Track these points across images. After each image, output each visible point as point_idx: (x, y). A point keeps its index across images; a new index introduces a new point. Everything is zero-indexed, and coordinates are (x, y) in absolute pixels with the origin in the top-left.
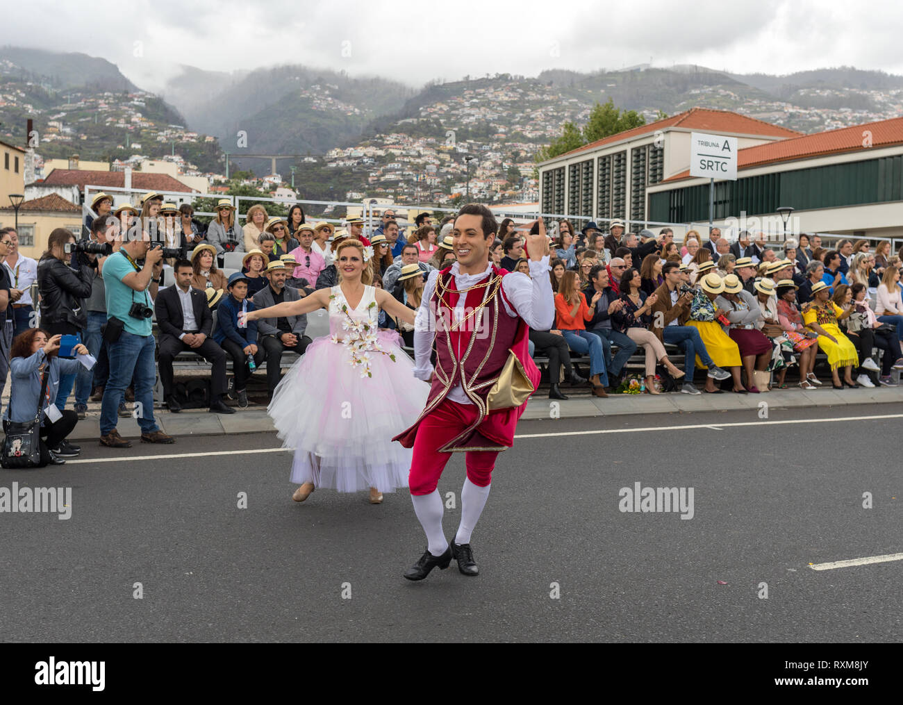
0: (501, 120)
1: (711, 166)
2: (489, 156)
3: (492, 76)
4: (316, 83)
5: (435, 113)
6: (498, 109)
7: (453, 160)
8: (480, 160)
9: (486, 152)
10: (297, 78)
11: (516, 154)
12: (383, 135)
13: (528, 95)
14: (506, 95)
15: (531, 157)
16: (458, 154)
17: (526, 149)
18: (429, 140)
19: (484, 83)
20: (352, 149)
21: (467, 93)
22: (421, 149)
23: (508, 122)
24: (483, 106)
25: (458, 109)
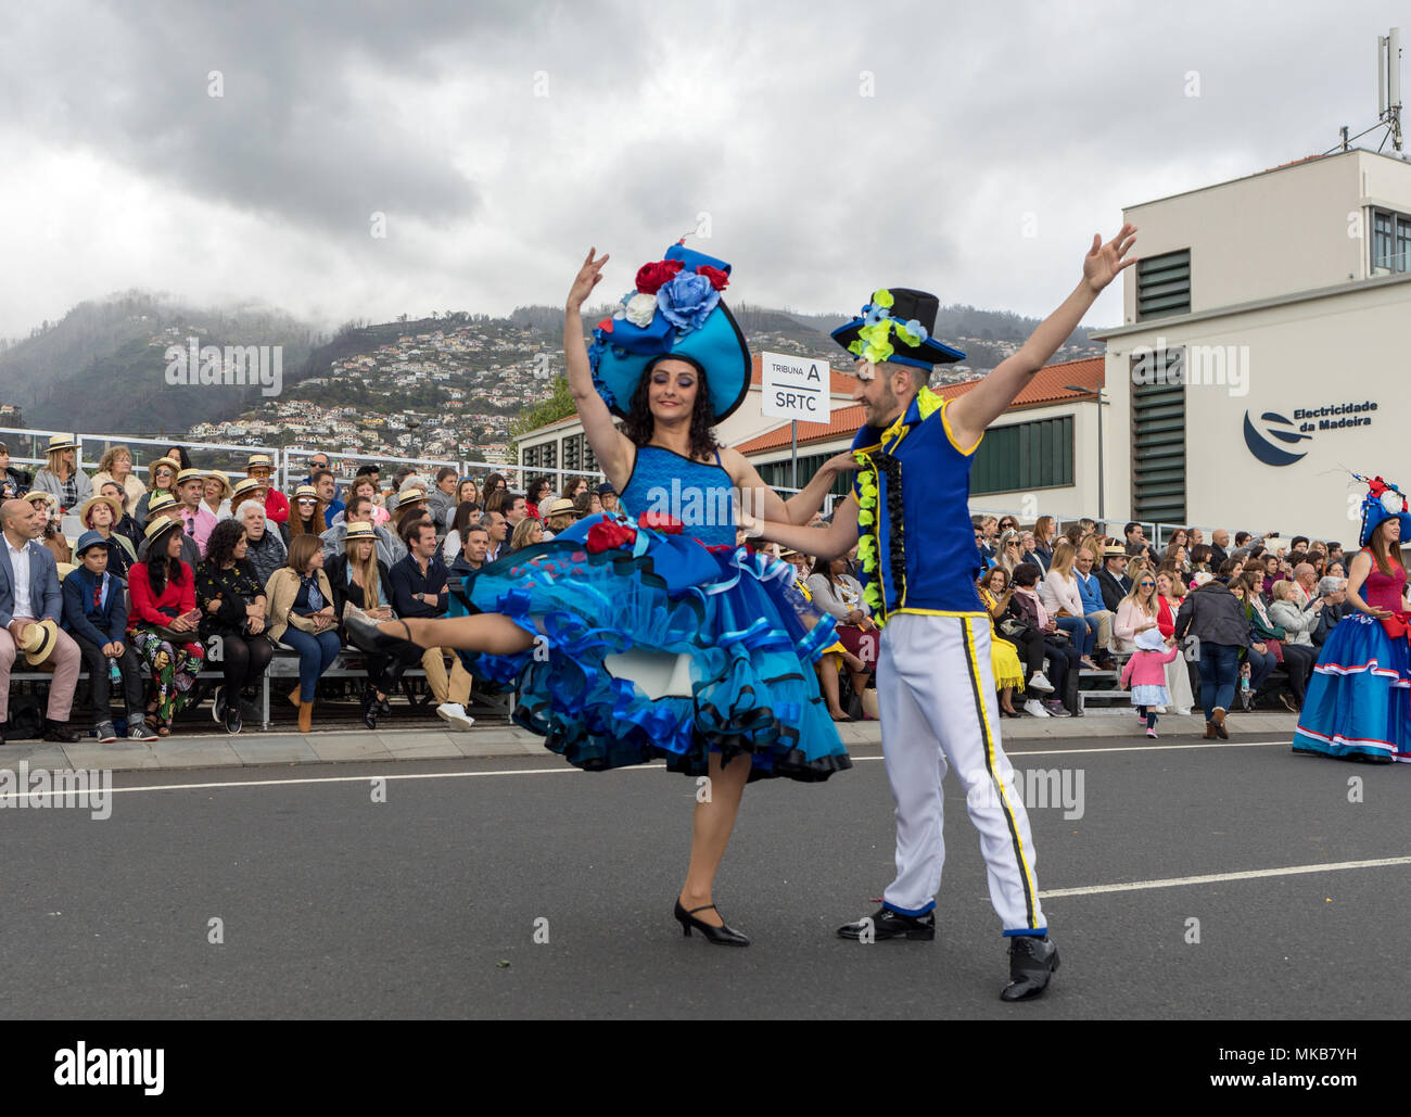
0: (455, 381)
1: (792, 402)
2: (438, 434)
3: (441, 315)
4: (173, 324)
5: (355, 370)
6: (451, 364)
7: (382, 441)
8: (424, 440)
9: (433, 428)
10: (144, 317)
11: (479, 431)
12: (275, 403)
13: (495, 344)
14: (463, 344)
15: (501, 435)
16: (391, 431)
17: (493, 424)
18: (346, 410)
19: (429, 326)
20: (229, 424)
21: (404, 342)
22: (335, 423)
23: (465, 384)
24: (428, 359)
25: (390, 365)
